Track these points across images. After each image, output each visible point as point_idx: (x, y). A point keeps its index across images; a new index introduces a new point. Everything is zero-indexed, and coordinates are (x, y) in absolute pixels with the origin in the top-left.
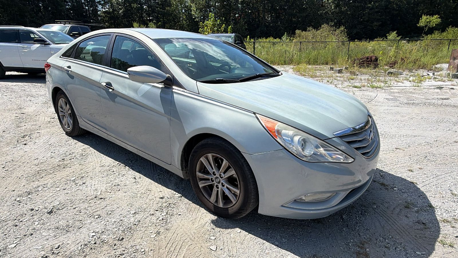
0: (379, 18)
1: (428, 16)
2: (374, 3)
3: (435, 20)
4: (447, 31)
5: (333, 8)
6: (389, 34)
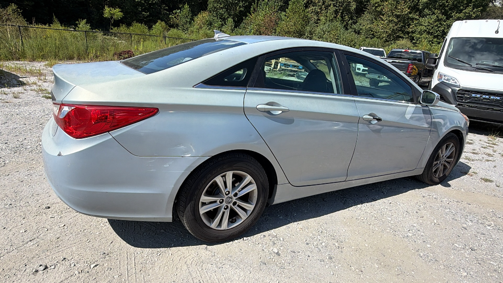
1: (111, 8)
4: (133, 25)
6: (79, 22)
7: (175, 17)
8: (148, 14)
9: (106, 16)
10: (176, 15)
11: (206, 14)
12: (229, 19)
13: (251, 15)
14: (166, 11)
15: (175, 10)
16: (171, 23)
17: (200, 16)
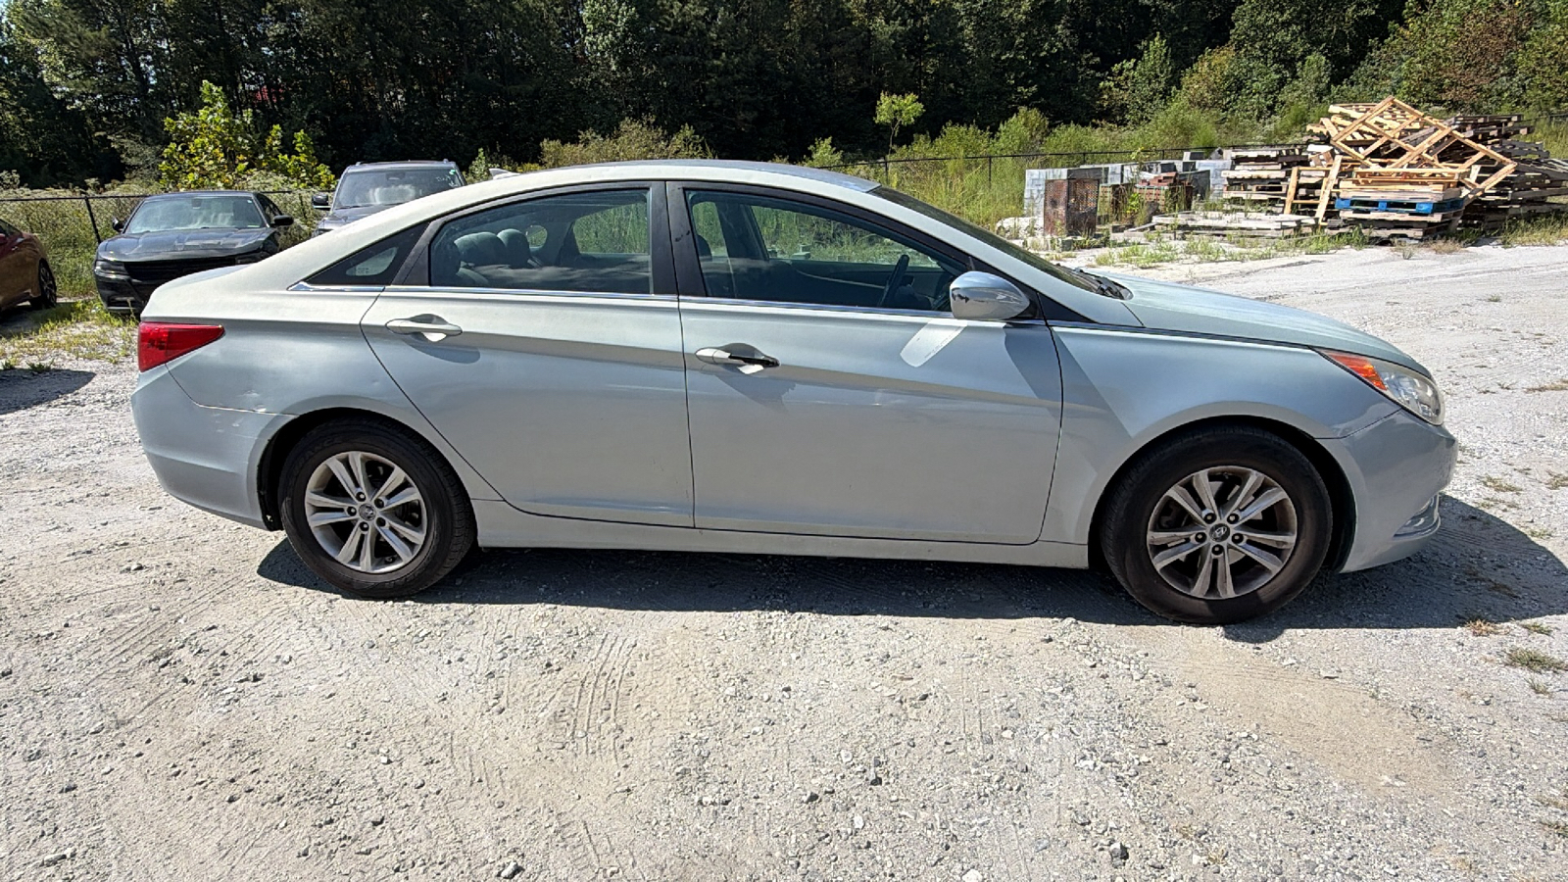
0: (749, 98)
1: (895, 96)
2: (728, 57)
3: (909, 106)
4: (945, 134)
5: (614, 68)
6: (815, 146)
7: (1118, 86)
8: (1034, 88)
9: (883, 118)
10: (1122, 78)
11: (1224, 54)
12: (1309, 57)
13: (1407, 28)
14: (1092, 71)
15: (1118, 63)
16: (1101, 106)
17: (1202, 67)
